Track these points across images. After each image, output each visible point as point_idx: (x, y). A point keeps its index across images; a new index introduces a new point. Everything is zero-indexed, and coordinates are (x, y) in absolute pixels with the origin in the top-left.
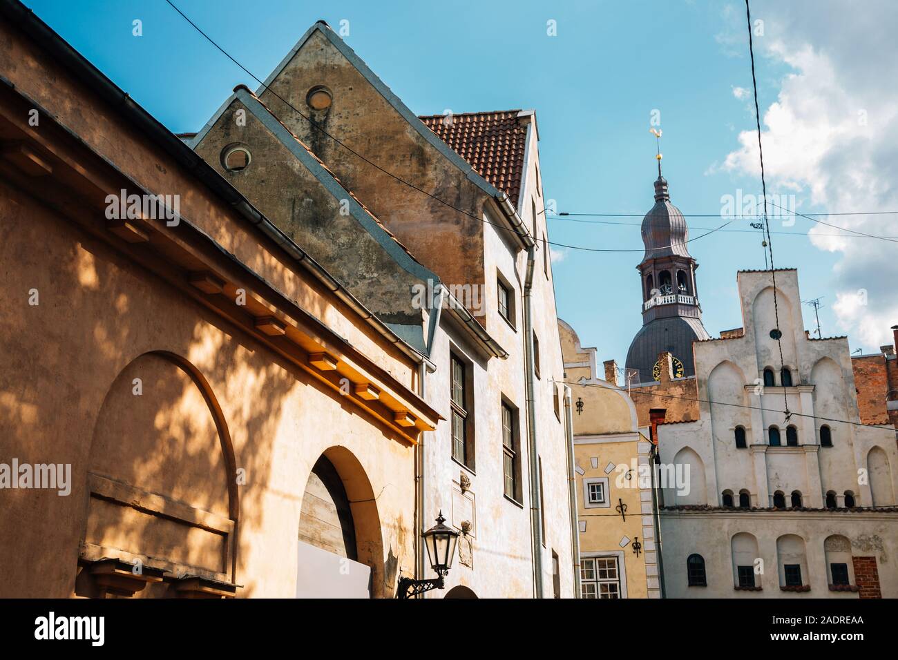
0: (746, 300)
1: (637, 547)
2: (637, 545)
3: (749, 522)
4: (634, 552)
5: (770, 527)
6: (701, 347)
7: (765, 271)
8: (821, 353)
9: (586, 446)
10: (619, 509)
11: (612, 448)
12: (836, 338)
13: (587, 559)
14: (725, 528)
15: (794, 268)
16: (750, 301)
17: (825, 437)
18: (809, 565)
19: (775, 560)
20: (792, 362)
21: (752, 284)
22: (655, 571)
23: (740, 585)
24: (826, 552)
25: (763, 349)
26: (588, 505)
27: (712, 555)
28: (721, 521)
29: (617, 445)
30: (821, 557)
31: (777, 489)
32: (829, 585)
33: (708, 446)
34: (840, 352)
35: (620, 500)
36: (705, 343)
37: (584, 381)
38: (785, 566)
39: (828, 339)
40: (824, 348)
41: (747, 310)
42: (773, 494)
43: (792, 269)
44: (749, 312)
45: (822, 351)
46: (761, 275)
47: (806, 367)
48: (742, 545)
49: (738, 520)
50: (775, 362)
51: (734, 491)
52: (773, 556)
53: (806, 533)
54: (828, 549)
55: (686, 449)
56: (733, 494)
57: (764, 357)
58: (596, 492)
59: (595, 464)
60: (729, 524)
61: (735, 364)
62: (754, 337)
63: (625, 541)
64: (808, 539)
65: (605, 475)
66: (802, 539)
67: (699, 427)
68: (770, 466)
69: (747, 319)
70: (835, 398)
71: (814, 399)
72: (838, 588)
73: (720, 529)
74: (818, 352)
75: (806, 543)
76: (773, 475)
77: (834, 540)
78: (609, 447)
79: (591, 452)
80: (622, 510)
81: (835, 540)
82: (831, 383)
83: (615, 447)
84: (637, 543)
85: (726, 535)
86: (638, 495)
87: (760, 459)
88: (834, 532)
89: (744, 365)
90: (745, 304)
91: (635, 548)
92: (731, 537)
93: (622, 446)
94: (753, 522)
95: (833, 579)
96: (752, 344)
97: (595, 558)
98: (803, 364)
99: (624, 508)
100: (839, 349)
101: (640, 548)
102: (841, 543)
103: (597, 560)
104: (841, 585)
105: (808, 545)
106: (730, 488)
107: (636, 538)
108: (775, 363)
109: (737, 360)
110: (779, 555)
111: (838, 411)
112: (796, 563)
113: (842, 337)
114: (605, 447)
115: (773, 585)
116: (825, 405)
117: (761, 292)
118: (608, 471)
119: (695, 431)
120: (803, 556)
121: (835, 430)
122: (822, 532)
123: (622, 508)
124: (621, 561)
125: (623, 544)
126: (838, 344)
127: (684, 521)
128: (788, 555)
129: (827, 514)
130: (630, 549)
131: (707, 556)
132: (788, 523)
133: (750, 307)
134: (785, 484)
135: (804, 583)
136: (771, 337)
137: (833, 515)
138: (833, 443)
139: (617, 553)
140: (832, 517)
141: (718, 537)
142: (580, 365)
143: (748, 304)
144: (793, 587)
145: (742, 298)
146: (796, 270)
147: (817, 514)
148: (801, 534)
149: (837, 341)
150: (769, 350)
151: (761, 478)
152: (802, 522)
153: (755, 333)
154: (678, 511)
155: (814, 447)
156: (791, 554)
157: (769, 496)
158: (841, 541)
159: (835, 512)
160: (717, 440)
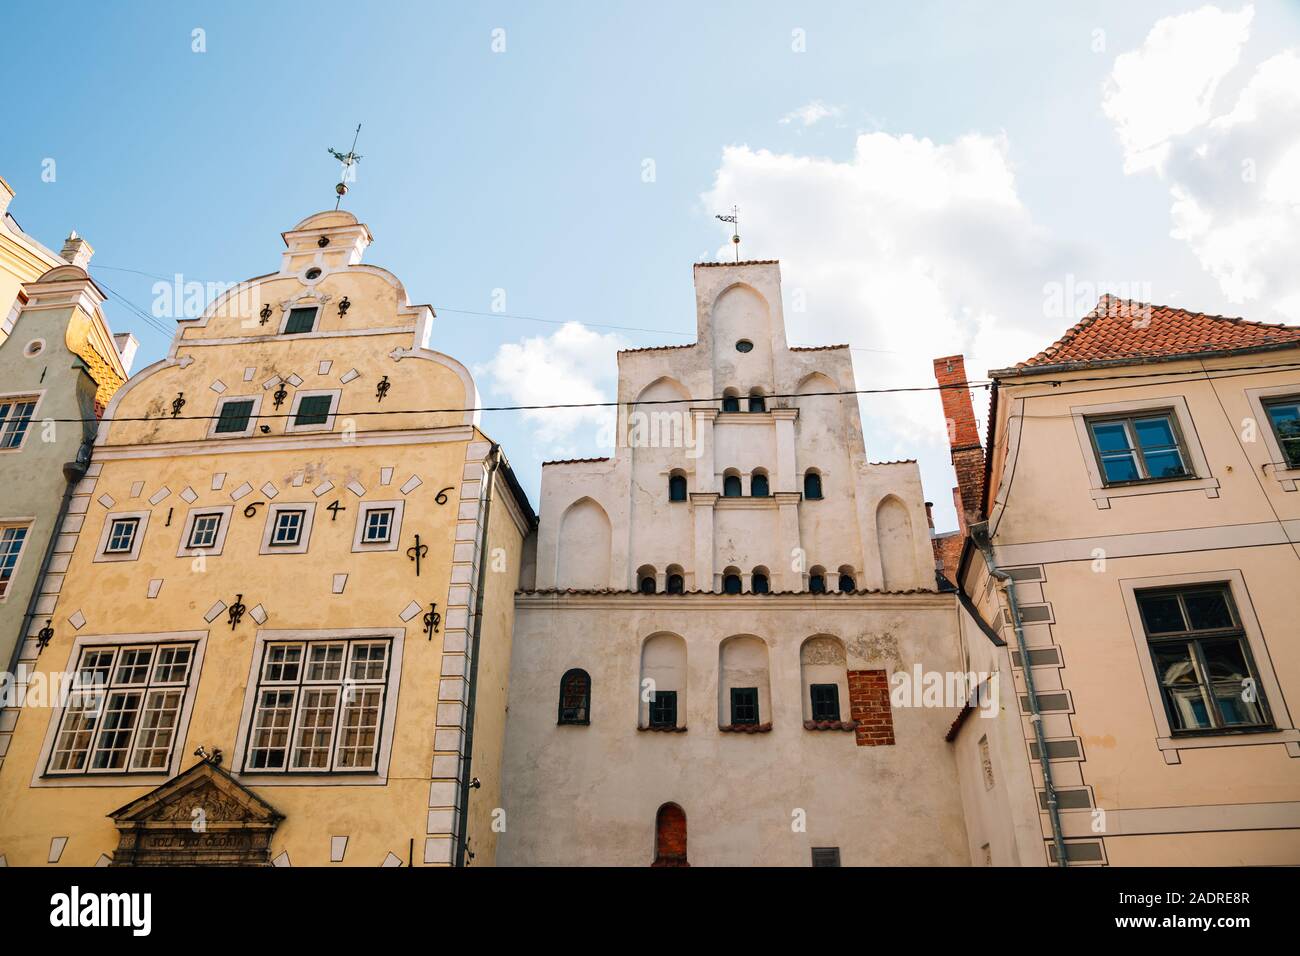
0: (702, 300)
1: (432, 621)
2: (432, 618)
3: (676, 614)
4: (425, 631)
5: (711, 622)
6: (628, 359)
7: (733, 264)
8: (810, 367)
9: (380, 449)
10: (413, 553)
11: (421, 453)
12: (833, 348)
13: (332, 643)
14: (634, 625)
15: (774, 259)
16: (708, 301)
17: (813, 485)
18: (772, 687)
19: (715, 677)
20: (765, 382)
21: (714, 280)
22: (459, 665)
23: (650, 724)
24: (802, 665)
25: (723, 365)
26: (357, 546)
27: (606, 671)
28: (626, 614)
29: (431, 449)
30: (794, 672)
31: (728, 564)
32: (806, 723)
33: (622, 496)
34: (838, 366)
35: (417, 537)
36: (637, 353)
37: (399, 353)
38: (733, 690)
39: (821, 349)
40: (814, 360)
41: (703, 311)
42: (722, 572)
43: (771, 262)
44: (706, 314)
45: (812, 365)
46: (726, 269)
47: (786, 386)
48: (660, 655)
49: (657, 612)
50: (741, 382)
51: (657, 568)
52: (711, 672)
53: (772, 632)
54: (808, 660)
55: (584, 502)
56: (655, 571)
57: (725, 375)
58: (379, 525)
59: (386, 480)
60: (642, 618)
61: (679, 382)
62: (710, 346)
63: (414, 609)
64: (773, 642)
65: (400, 496)
66: (764, 642)
67: (611, 468)
68: (721, 528)
69: (702, 322)
70: (829, 430)
71: (798, 431)
72: (820, 726)
73: (624, 626)
74: (806, 366)
75: (769, 647)
76: (723, 543)
77: (817, 644)
78: (417, 451)
79: (384, 459)
80: (418, 555)
81: (820, 645)
82: (823, 410)
83: (427, 451)
84: (433, 614)
85: (634, 636)
86: (451, 530)
87: (704, 515)
88: (819, 628)
89: (693, 383)
90: (701, 304)
91: (428, 624)
92: (642, 639)
93: (442, 448)
94: (682, 615)
95: (814, 712)
96: (707, 355)
97: (349, 640)
98: (781, 382)
99: (422, 551)
100: (836, 361)
101: (437, 624)
102: (829, 649)
103: (352, 643)
104: (826, 722)
105: (772, 651)
106: (652, 563)
107: (434, 605)
108: (742, 384)
109: (681, 376)
110: (722, 671)
111: (834, 448)
112: (751, 686)
113: (841, 347)
114: (410, 451)
115: (706, 722)
116: (813, 441)
117: (727, 291)
118: (406, 489)
119: (603, 475)
120: (764, 674)
121: (828, 475)
122: (797, 630)
123: (418, 551)
124: (397, 646)
125: (407, 615)
126: (835, 356)
127: (564, 613)
128: (739, 671)
129: (808, 599)
130: (418, 625)
131: (595, 674)
132: (744, 616)
133: (709, 309)
134: (743, 557)
135: (763, 720)
136: (737, 349)
137: (818, 601)
138: (824, 493)
139: (390, 632)
140: (816, 604)
141: (620, 641)
142: (400, 330)
143: (705, 304)
144: (744, 726)
145: (698, 298)
146: (777, 262)
147: (791, 600)
148: (762, 634)
149: (834, 352)
150: (733, 367)
151: (703, 545)
152: (765, 615)
153: (714, 343)
154: (555, 596)
155: (792, 497)
156: (742, 671)
157: (715, 575)
158: (830, 647)
159: (821, 596)
160: (638, 491)
